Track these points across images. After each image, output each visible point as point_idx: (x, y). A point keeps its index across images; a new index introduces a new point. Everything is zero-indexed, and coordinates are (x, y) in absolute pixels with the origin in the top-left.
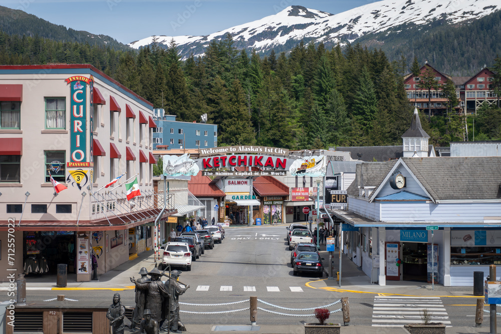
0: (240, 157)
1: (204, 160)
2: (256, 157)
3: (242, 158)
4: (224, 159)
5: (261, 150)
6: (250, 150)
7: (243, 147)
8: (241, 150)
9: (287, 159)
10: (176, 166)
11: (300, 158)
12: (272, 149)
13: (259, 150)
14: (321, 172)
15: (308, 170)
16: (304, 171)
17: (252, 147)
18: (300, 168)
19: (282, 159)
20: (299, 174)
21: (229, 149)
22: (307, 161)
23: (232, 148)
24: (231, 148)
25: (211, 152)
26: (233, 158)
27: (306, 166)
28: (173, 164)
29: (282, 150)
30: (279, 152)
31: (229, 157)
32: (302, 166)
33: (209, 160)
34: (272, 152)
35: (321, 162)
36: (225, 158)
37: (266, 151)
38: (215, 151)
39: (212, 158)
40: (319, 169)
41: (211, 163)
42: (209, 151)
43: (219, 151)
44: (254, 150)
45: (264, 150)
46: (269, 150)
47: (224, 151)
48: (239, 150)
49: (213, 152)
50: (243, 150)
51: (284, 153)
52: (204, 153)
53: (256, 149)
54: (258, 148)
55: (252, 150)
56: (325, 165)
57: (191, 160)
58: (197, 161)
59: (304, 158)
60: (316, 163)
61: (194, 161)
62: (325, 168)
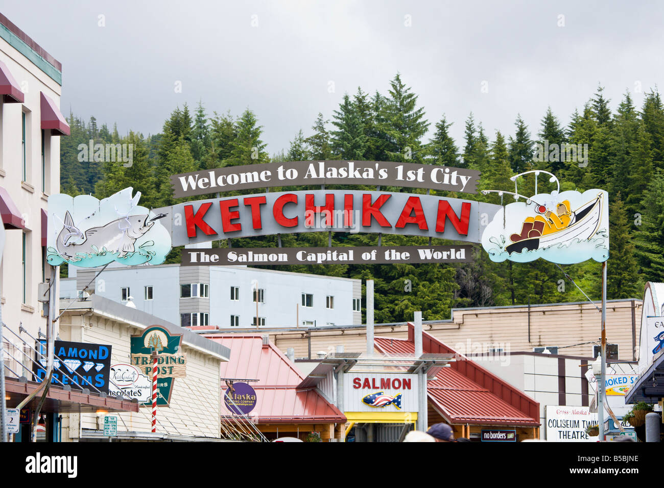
1: (188, 209)
2: (367, 198)
4: (257, 206)
5: (384, 174)
6: (344, 174)
7: (322, 165)
8: (314, 175)
9: (474, 204)
10: (92, 231)
11: (520, 200)
12: (421, 172)
13: (376, 173)
15: (544, 240)
16: (533, 245)
17: (351, 165)
18: (519, 233)
19: (456, 204)
20: (514, 253)
21: (275, 174)
22: (542, 209)
23: (286, 169)
25: (213, 185)
26: (288, 201)
27: (539, 225)
28: (82, 226)
29: (454, 174)
30: (446, 181)
31: (272, 198)
32: (527, 226)
33: (207, 208)
34: (420, 179)
35: (594, 213)
36: (263, 203)
37: (400, 177)
38: (225, 181)
39: (216, 201)
40: (584, 237)
41: (213, 220)
42: (206, 180)
43: (240, 181)
44: (358, 176)
45: (393, 173)
46: (410, 173)
47: (256, 180)
48: (310, 176)
49: (221, 183)
50: (322, 175)
51: (464, 185)
52: (189, 186)
53: (367, 171)
54: (374, 168)
55: (351, 176)
56: (605, 225)
57: (144, 211)
58: (164, 216)
59: (532, 198)
60: (572, 217)
61: (153, 214)
62: (607, 234)
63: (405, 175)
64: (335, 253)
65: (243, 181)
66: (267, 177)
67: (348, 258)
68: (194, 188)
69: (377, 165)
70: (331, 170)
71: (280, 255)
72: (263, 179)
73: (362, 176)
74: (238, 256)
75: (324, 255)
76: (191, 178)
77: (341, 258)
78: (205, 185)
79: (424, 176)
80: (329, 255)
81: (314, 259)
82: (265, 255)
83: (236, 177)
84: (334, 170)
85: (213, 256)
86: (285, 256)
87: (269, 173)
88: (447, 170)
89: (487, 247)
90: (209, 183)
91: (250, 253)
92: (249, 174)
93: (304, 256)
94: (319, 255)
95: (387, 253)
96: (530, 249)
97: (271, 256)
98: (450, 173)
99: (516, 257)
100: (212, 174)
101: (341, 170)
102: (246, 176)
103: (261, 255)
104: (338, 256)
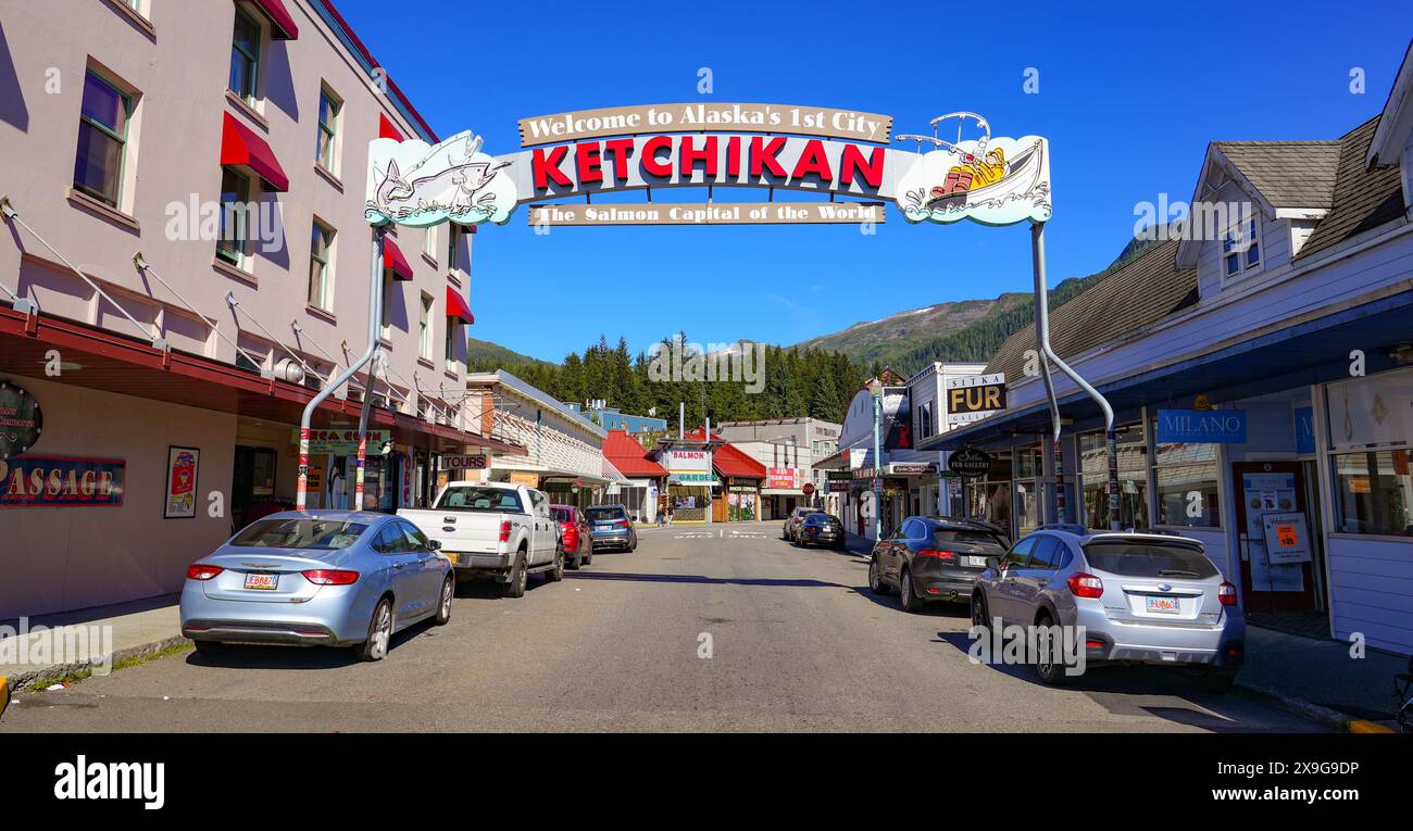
0: (687, 143)
1: (538, 154)
2: (757, 142)
3: (699, 143)
4: (621, 151)
5: (776, 118)
6: (729, 118)
7: (701, 107)
8: (692, 120)
10: (420, 181)
12: (820, 116)
13: (767, 118)
14: (1029, 202)
17: (737, 107)
19: (866, 152)
21: (645, 118)
23: (657, 113)
24: (651, 113)
25: (570, 130)
26: (660, 145)
27: (967, 177)
29: (860, 119)
30: (851, 127)
31: (639, 144)
33: (560, 155)
34: (820, 124)
35: (1032, 164)
36: (628, 148)
37: (796, 122)
38: (584, 126)
39: (573, 147)
40: (1022, 190)
41: (568, 168)
42: (562, 125)
43: (602, 126)
44: (745, 120)
45: (787, 118)
46: (807, 118)
47: (622, 124)
48: (687, 120)
49: (579, 129)
50: (701, 120)
51: (873, 132)
52: (541, 130)
53: (756, 115)
54: (764, 112)
55: (737, 121)
56: (1046, 176)
57: (485, 158)
58: (509, 164)
59: (957, 146)
60: (1006, 167)
61: (495, 162)
62: (1049, 187)
63: (801, 121)
64: (716, 211)
65: (606, 126)
66: (635, 122)
67: (733, 216)
68: (547, 134)
69: (768, 109)
70: (712, 114)
71: (650, 213)
72: (630, 123)
73: (749, 120)
74: (598, 214)
75: (703, 212)
76: (543, 123)
77: (723, 216)
78: (560, 130)
79: (824, 122)
80: (710, 213)
81: (691, 218)
82: (632, 213)
83: (598, 123)
84: (717, 114)
85: (567, 214)
86: (656, 213)
87: (638, 117)
88: (852, 115)
89: (903, 203)
90: (565, 129)
91: (613, 211)
92: (613, 119)
93: (679, 214)
94: (697, 212)
95: (780, 211)
96: (956, 204)
97: (638, 213)
98: (856, 118)
99: (938, 215)
100: (569, 117)
101: (725, 115)
102: (610, 121)
103: (626, 213)
104: (720, 215)
